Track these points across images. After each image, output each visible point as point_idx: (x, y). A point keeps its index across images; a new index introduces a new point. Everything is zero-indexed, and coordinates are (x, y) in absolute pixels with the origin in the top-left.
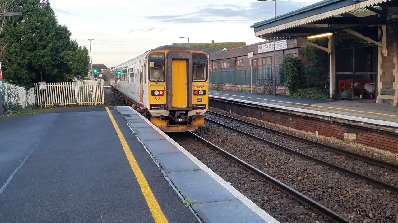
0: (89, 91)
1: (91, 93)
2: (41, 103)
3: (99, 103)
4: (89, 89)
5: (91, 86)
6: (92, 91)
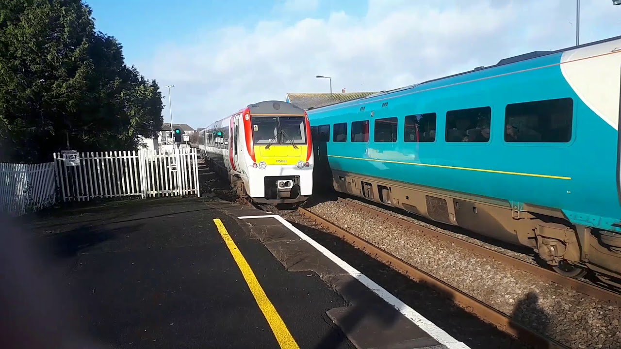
0: (168, 169)
1: (172, 172)
2: (69, 194)
3: (189, 192)
4: (167, 165)
5: (171, 158)
6: (174, 169)
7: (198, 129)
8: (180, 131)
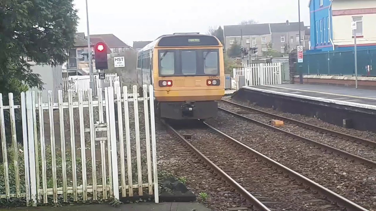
7: (135, 43)
8: (105, 46)
